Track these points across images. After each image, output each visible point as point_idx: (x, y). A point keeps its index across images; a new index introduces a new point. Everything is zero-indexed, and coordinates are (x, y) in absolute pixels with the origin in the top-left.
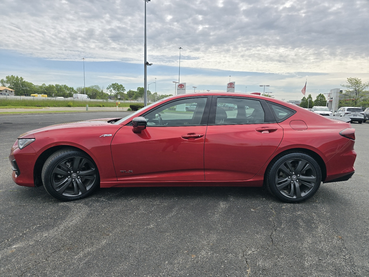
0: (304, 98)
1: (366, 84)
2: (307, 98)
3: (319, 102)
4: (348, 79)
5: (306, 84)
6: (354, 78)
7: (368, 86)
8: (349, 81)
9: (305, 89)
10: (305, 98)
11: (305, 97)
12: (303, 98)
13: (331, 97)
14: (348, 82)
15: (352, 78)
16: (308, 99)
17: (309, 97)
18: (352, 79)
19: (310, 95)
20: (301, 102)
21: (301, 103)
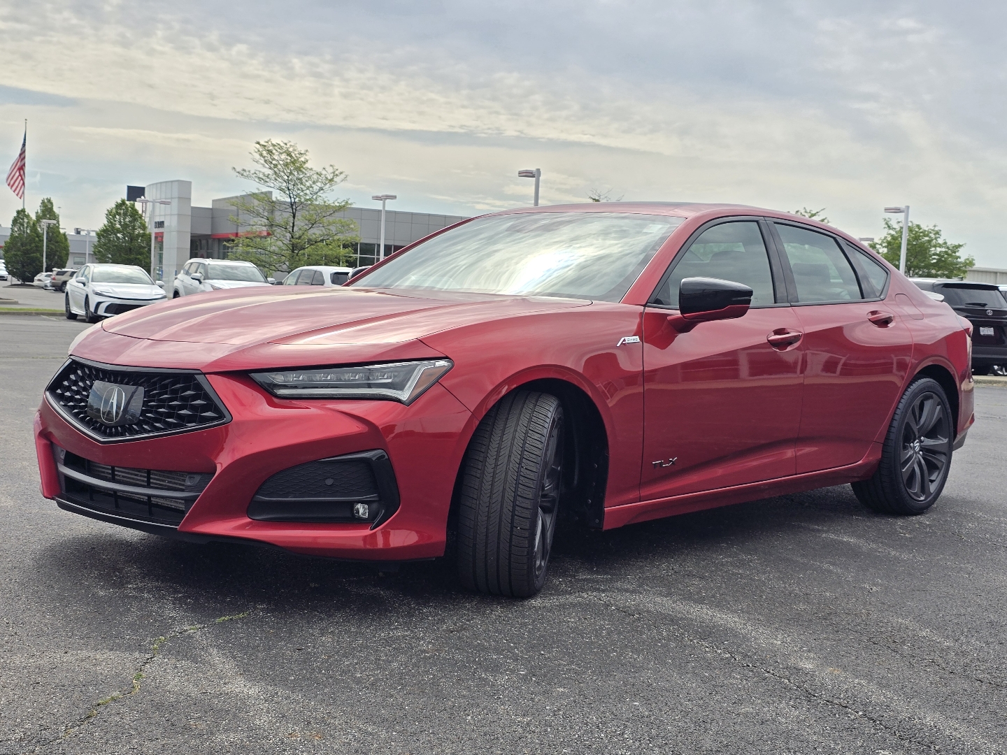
0: (21, 213)
1: (324, 172)
2: (33, 217)
3: (118, 238)
4: (258, 143)
5: (24, 145)
6: (282, 144)
7: (331, 180)
8: (261, 155)
9: (22, 168)
10: (28, 216)
11: (23, 211)
12: (15, 214)
13: (158, 220)
14: (257, 156)
15: (274, 143)
16: (39, 218)
17: (43, 211)
18: (274, 145)
19: (49, 201)
20: (9, 233)
21: (8, 239)
